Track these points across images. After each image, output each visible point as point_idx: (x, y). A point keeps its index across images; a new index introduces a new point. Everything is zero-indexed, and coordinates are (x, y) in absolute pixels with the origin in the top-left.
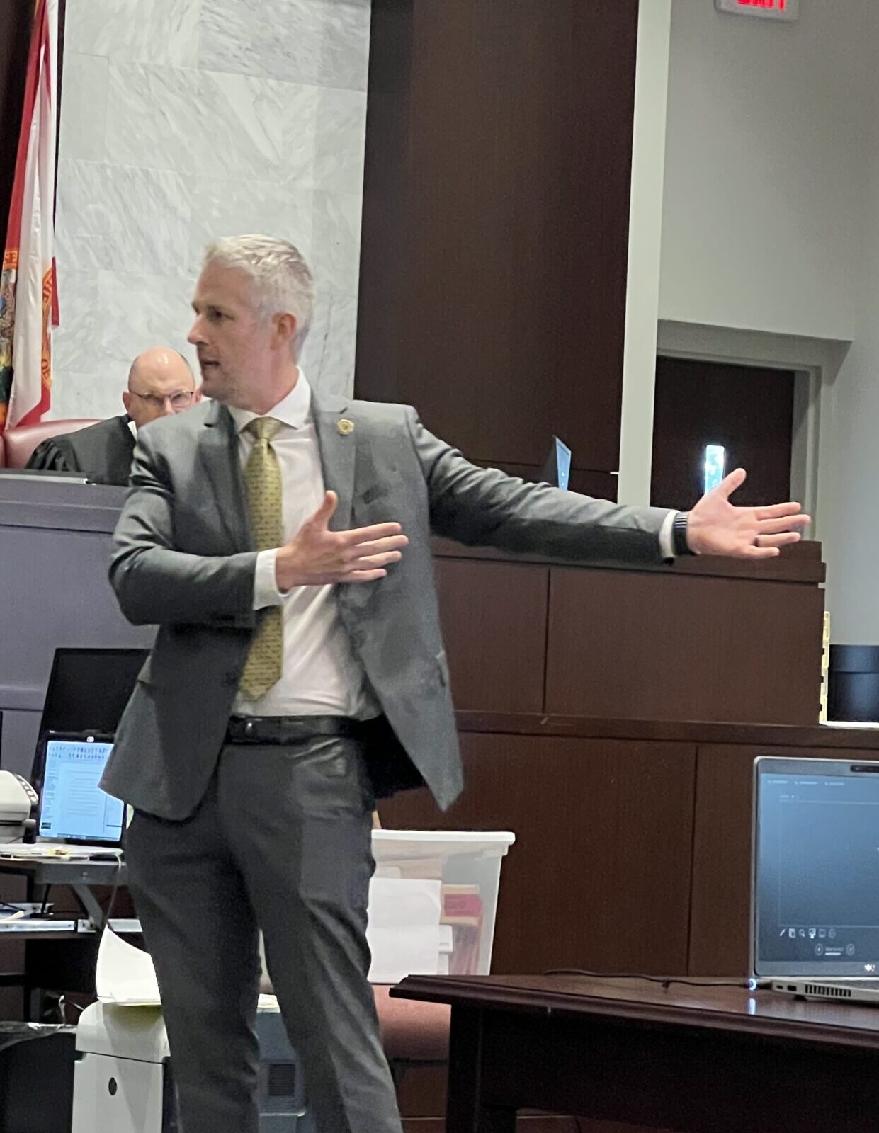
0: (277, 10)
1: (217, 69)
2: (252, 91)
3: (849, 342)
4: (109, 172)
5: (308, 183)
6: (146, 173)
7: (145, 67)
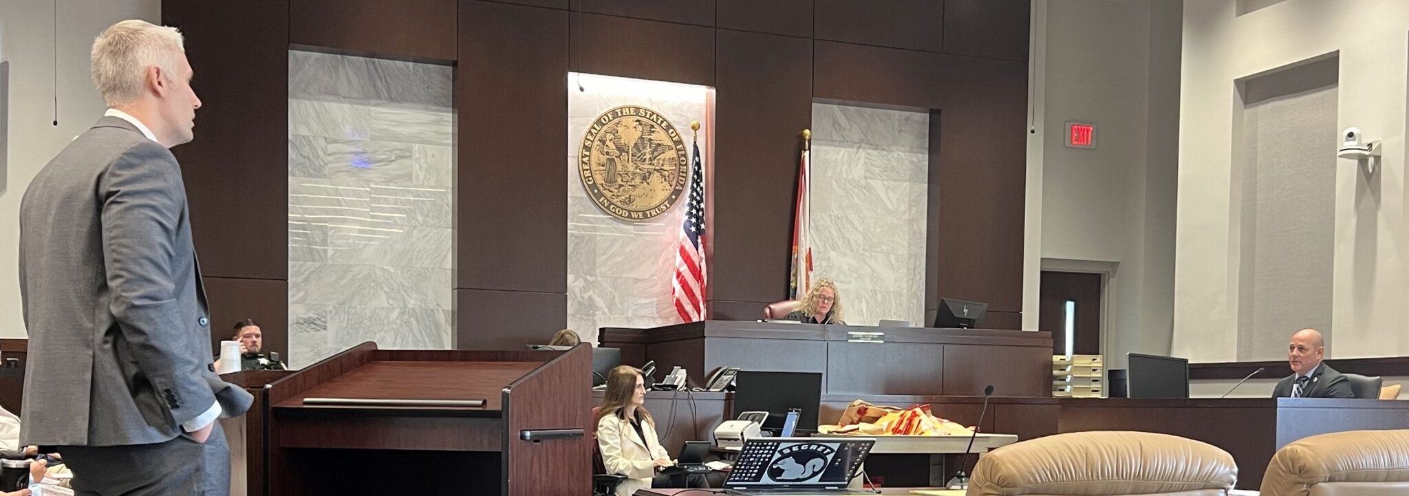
0: (893, 157)
1: (871, 178)
2: (885, 185)
3: (1119, 262)
4: (833, 217)
5: (906, 217)
6: (846, 217)
7: (845, 180)
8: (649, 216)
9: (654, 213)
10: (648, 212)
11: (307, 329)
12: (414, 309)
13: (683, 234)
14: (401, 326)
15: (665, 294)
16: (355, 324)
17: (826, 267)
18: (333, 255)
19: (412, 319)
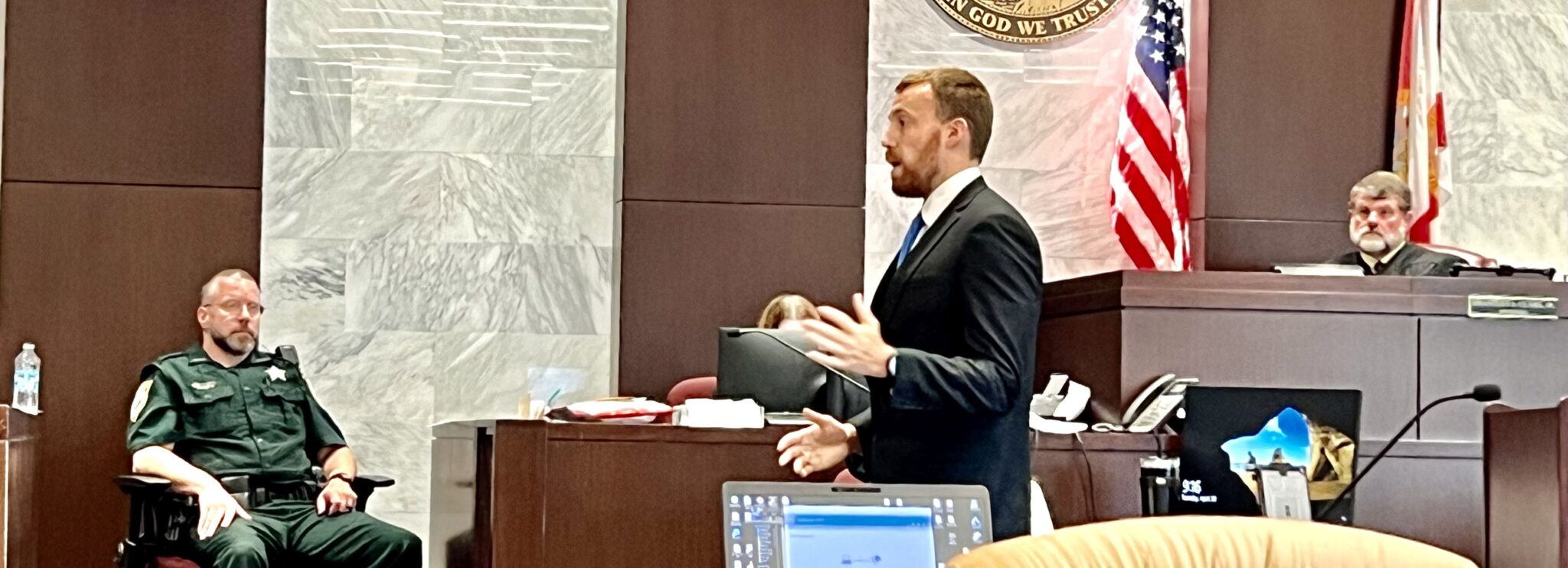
8: (1059, 28)
9: (1069, 21)
10: (1057, 21)
11: (302, 293)
12: (530, 248)
13: (1135, 69)
14: (503, 282)
15: (1094, 206)
16: (405, 280)
17: (1487, 137)
18: (362, 132)
19: (528, 270)
